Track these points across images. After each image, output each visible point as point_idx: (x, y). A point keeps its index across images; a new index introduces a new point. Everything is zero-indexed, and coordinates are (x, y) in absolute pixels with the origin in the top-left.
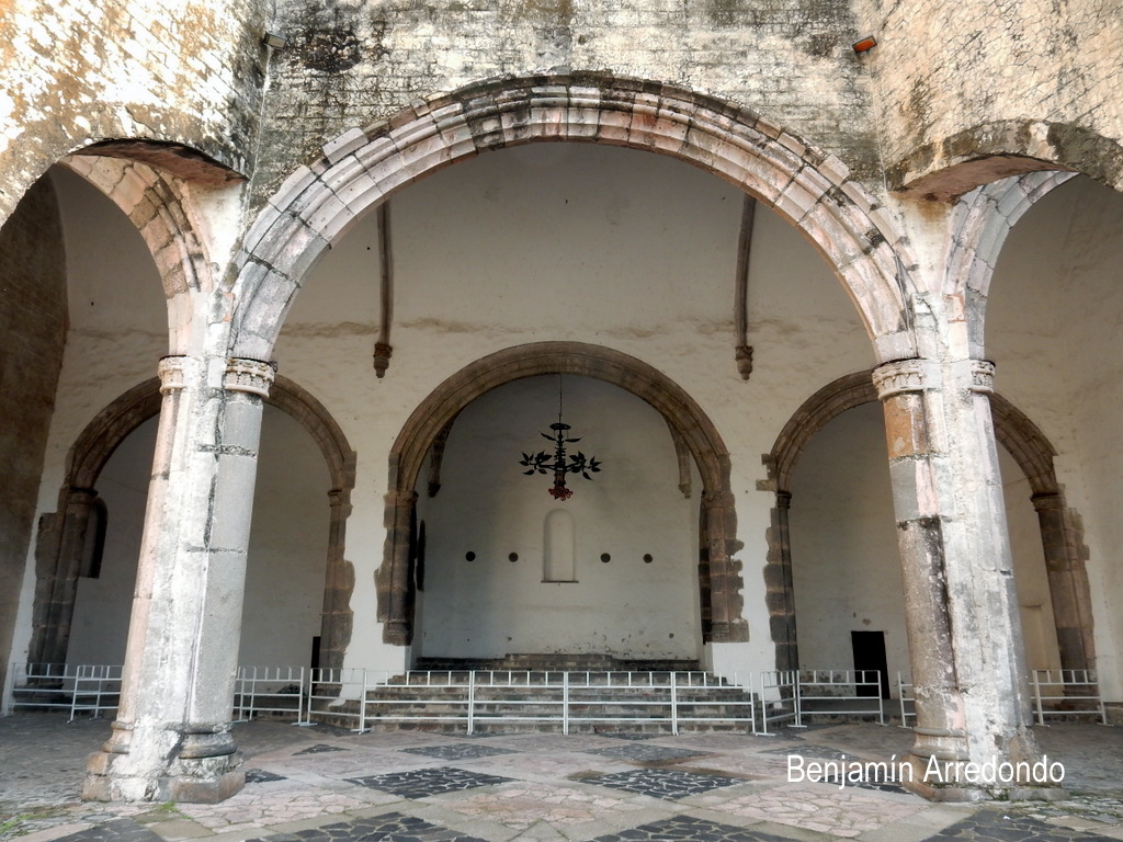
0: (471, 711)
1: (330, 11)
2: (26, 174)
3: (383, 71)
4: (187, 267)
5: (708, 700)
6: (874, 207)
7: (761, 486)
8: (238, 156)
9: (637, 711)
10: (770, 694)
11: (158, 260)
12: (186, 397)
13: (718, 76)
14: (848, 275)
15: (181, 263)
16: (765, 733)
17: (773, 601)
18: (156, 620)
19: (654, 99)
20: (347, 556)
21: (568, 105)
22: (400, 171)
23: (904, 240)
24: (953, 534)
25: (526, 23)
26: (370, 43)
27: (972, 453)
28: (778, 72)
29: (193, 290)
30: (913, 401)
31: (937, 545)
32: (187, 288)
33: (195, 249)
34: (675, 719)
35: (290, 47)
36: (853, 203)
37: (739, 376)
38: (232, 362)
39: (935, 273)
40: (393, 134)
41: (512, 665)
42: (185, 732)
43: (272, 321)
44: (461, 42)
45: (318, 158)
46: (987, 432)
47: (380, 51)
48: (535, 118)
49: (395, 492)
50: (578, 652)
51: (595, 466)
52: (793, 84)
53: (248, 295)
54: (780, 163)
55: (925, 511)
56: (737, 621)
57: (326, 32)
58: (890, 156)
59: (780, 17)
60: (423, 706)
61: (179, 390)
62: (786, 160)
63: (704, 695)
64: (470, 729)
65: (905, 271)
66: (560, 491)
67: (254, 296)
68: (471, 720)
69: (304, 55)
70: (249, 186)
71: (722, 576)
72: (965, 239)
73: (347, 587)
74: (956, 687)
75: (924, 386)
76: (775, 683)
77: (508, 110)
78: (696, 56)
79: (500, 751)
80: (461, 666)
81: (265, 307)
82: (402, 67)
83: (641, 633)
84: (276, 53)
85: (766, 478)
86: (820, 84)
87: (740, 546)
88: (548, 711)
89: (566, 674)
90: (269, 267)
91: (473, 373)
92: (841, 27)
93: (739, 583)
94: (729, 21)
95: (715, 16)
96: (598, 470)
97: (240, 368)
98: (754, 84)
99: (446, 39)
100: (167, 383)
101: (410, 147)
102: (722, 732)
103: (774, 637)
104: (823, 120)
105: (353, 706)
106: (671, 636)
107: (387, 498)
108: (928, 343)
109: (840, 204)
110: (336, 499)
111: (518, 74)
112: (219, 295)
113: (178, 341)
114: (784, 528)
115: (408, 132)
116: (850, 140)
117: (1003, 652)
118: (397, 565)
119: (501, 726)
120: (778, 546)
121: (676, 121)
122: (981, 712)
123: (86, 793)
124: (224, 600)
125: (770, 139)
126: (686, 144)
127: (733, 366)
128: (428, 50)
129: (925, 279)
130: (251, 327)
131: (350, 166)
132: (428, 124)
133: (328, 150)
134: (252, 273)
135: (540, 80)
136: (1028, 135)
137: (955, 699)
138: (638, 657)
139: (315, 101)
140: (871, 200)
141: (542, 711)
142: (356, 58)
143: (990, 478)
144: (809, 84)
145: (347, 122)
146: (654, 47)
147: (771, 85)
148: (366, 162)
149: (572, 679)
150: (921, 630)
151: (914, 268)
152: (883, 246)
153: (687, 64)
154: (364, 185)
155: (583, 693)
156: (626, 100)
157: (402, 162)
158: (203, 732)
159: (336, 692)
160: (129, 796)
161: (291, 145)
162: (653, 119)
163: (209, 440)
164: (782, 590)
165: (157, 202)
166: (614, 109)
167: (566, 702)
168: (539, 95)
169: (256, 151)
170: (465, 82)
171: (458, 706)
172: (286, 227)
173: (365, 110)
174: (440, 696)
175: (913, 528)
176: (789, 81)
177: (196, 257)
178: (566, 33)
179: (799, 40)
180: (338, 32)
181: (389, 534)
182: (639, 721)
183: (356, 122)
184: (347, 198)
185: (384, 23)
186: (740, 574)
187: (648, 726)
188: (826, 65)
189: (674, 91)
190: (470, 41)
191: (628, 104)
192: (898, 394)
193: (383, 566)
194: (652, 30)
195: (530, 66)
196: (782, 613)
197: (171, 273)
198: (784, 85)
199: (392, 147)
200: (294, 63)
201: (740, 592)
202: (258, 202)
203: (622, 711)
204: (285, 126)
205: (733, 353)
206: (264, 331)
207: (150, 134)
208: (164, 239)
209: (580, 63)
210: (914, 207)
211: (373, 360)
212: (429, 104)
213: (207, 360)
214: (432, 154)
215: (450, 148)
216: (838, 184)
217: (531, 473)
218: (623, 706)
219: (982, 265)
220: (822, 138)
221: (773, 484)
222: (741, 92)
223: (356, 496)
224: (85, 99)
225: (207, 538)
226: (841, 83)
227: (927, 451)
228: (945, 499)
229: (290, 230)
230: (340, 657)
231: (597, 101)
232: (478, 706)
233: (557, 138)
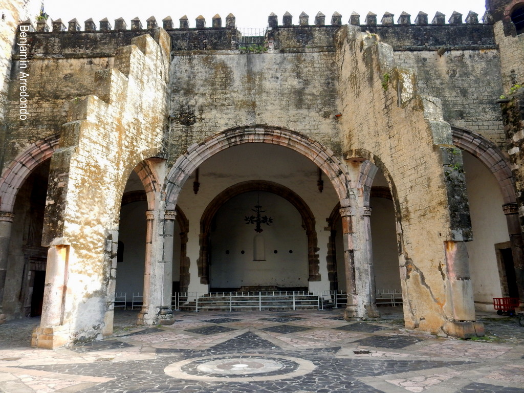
0: (231, 304)
1: (187, 107)
2: (126, 179)
3: (203, 125)
4: (152, 185)
5: (306, 300)
6: (340, 164)
7: (326, 229)
8: (165, 154)
9: (283, 304)
10: (328, 297)
11: (143, 182)
12: (155, 222)
13: (297, 125)
14: (333, 182)
15: (150, 184)
16: (322, 310)
17: (329, 268)
18: (152, 280)
19: (279, 131)
20: (188, 255)
21: (255, 134)
22: (208, 154)
23: (347, 173)
24: (356, 254)
25: (243, 110)
26: (199, 117)
27: (363, 233)
28: (314, 123)
29: (154, 191)
30: (348, 218)
31: (352, 257)
32: (152, 191)
33: (154, 180)
34: (294, 306)
35: (176, 118)
36: (334, 162)
37: (319, 191)
38: (166, 212)
39: (356, 182)
40: (206, 144)
41: (243, 290)
42: (161, 308)
43: (176, 199)
44: (224, 116)
45: (185, 152)
46: (368, 227)
47: (202, 119)
48: (246, 138)
49: (202, 234)
50: (266, 285)
51: (271, 221)
52: (319, 127)
53: (169, 192)
54: (315, 151)
55: (350, 248)
56: (317, 274)
57: (186, 113)
58: (345, 149)
59: (315, 106)
60: (215, 303)
61: (153, 220)
62: (316, 150)
63: (305, 298)
64: (230, 310)
65: (347, 182)
66: (259, 230)
67: (170, 193)
68: (230, 307)
69: (180, 121)
70: (167, 161)
71: (312, 260)
72: (365, 172)
73: (188, 266)
74: (356, 294)
75: (351, 215)
76: (329, 294)
77: (238, 136)
78: (291, 119)
79: (240, 315)
80: (227, 291)
81: (174, 195)
82: (208, 124)
83: (289, 278)
84: (172, 120)
85: (327, 226)
86: (326, 127)
87: (318, 249)
88: (255, 304)
89: (260, 293)
90: (174, 184)
91: (227, 192)
92: (332, 109)
93: (318, 262)
94: (301, 108)
95: (297, 106)
96: (272, 222)
97: (169, 213)
98: (307, 127)
99: (220, 115)
100: (149, 218)
101: (211, 147)
102: (309, 310)
103: (330, 279)
104: (326, 138)
105: (193, 304)
106: (299, 279)
107: (200, 235)
108: (353, 202)
109: (331, 162)
110: (183, 236)
111: (241, 126)
112: (162, 193)
113: (151, 205)
114: (333, 243)
115: (210, 143)
116: (334, 144)
117: (368, 284)
118: (204, 258)
119: (240, 309)
120: (331, 249)
121: (286, 138)
122: (361, 299)
123: (138, 323)
124: (168, 275)
125: (312, 143)
126: (289, 144)
127: (317, 188)
128: (215, 118)
129: (353, 184)
130: (170, 201)
131: (195, 154)
132: (216, 140)
133: (189, 150)
134: (170, 186)
135: (247, 127)
136: (370, 155)
137: (355, 297)
138: (288, 286)
139: (184, 135)
140: (339, 162)
141: (253, 304)
142: (195, 121)
143: (368, 239)
144: (323, 127)
145: (193, 141)
146: (279, 116)
147: (312, 127)
148: (199, 152)
149: (262, 294)
150: (348, 279)
151: (350, 181)
152: (342, 174)
153: (289, 121)
154: (199, 159)
155: (266, 298)
156: (271, 132)
157: (209, 152)
158: (166, 308)
159: (186, 300)
160: (149, 324)
161: (178, 148)
162: (279, 137)
163: (162, 233)
164: (332, 264)
165: (142, 166)
166: (268, 134)
167: (260, 301)
168: (247, 131)
169: (169, 151)
170: (226, 128)
171: (226, 303)
172: (178, 172)
173: (198, 137)
174: (220, 300)
175: (347, 253)
176: (317, 126)
177: (154, 182)
178: (254, 112)
179: (320, 113)
180: (189, 113)
181: (201, 248)
182: (284, 306)
183: (196, 141)
184: (194, 163)
185: (202, 110)
186: (318, 259)
187: (286, 308)
188: (328, 121)
189: (285, 130)
190: (227, 115)
191: (272, 133)
192: (345, 216)
193: (199, 258)
194: (279, 111)
195: (244, 123)
196: (332, 271)
197: (147, 186)
198: (316, 127)
199: (206, 148)
200: (177, 123)
201: (318, 265)
202: (170, 166)
203: (278, 304)
204: (176, 143)
205: (317, 183)
206: (174, 202)
207: (147, 157)
208: (144, 176)
209: (258, 122)
210: (350, 164)
211: (193, 188)
212: (216, 135)
213: (160, 211)
214: (217, 149)
215: (222, 147)
216: (330, 157)
217: (248, 223)
218: (279, 302)
219: (370, 179)
220: (326, 143)
221: (330, 228)
222: (304, 129)
223: (189, 235)
224: (135, 155)
225: (163, 259)
226: (332, 126)
227: (351, 232)
228: (355, 245)
229: (179, 174)
230: (187, 289)
231: (263, 133)
232: (232, 303)
233: (252, 142)
